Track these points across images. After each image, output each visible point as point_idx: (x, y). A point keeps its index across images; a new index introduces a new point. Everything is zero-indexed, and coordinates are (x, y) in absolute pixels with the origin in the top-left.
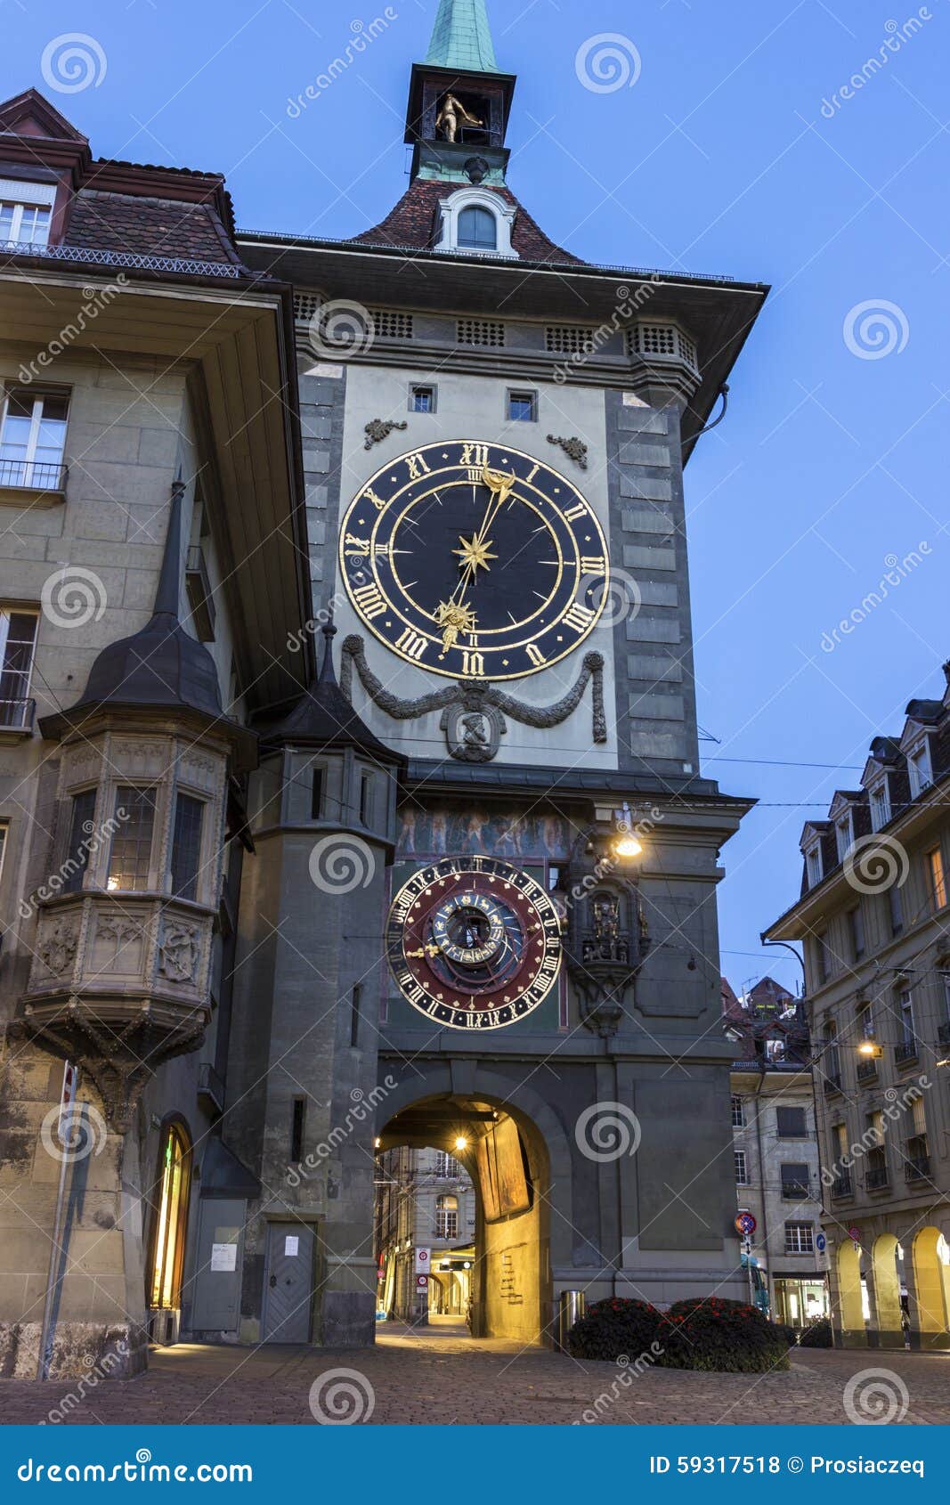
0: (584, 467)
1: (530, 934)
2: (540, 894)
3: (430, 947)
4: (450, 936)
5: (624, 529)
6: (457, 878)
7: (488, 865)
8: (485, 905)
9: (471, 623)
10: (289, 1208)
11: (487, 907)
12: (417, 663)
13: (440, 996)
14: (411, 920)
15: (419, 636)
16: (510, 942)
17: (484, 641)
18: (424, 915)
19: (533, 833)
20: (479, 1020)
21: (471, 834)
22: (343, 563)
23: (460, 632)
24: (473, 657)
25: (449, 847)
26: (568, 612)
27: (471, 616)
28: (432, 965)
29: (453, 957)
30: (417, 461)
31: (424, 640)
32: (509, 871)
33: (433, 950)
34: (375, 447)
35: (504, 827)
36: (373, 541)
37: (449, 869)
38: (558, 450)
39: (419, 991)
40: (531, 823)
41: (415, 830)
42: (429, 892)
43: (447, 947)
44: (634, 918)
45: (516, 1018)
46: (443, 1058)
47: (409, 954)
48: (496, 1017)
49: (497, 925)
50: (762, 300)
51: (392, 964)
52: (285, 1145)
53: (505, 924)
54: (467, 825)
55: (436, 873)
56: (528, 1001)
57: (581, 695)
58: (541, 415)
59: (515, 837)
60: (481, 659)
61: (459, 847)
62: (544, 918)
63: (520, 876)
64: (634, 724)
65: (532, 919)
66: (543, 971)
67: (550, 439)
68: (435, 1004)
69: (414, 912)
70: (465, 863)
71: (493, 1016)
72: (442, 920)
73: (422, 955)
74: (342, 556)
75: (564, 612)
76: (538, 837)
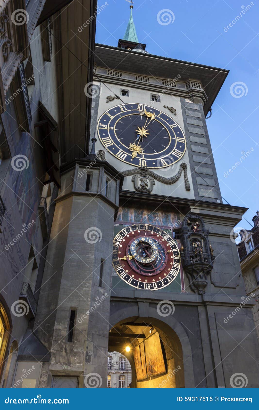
0: (175, 115)
1: (168, 253)
2: (170, 240)
3: (129, 256)
4: (137, 252)
5: (189, 132)
6: (139, 231)
7: (151, 228)
8: (150, 241)
9: (142, 151)
10: (65, 367)
11: (151, 242)
12: (123, 161)
13: (133, 276)
14: (121, 246)
15: (124, 153)
16: (161, 256)
17: (146, 157)
18: (126, 244)
19: (167, 218)
20: (149, 286)
21: (144, 217)
22: (98, 131)
23: (138, 153)
24: (143, 161)
25: (135, 221)
26: (174, 151)
27: (141, 149)
28: (130, 263)
29: (138, 260)
30: (123, 107)
31: (126, 154)
32: (159, 230)
33: (130, 257)
34: (109, 102)
35: (156, 215)
36: (108, 126)
37: (136, 228)
38: (167, 110)
39: (125, 273)
40: (166, 215)
41: (123, 214)
42: (128, 236)
43: (136, 256)
44: (208, 248)
45: (164, 286)
46: (135, 301)
47: (120, 259)
48: (156, 286)
49: (155, 249)
50: (227, 74)
51: (113, 262)
52: (65, 333)
53: (159, 249)
54: (142, 213)
55: (131, 229)
56: (168, 279)
57: (180, 175)
58: (161, 101)
59: (160, 219)
60: (145, 162)
61: (139, 221)
62: (173, 248)
63: (163, 232)
64: (199, 186)
65: (168, 248)
66: (174, 268)
67: (164, 106)
68: (131, 279)
69: (122, 243)
70: (142, 226)
71: (155, 285)
72: (134, 246)
73: (126, 259)
74: (98, 129)
75: (172, 151)
76: (168, 220)
